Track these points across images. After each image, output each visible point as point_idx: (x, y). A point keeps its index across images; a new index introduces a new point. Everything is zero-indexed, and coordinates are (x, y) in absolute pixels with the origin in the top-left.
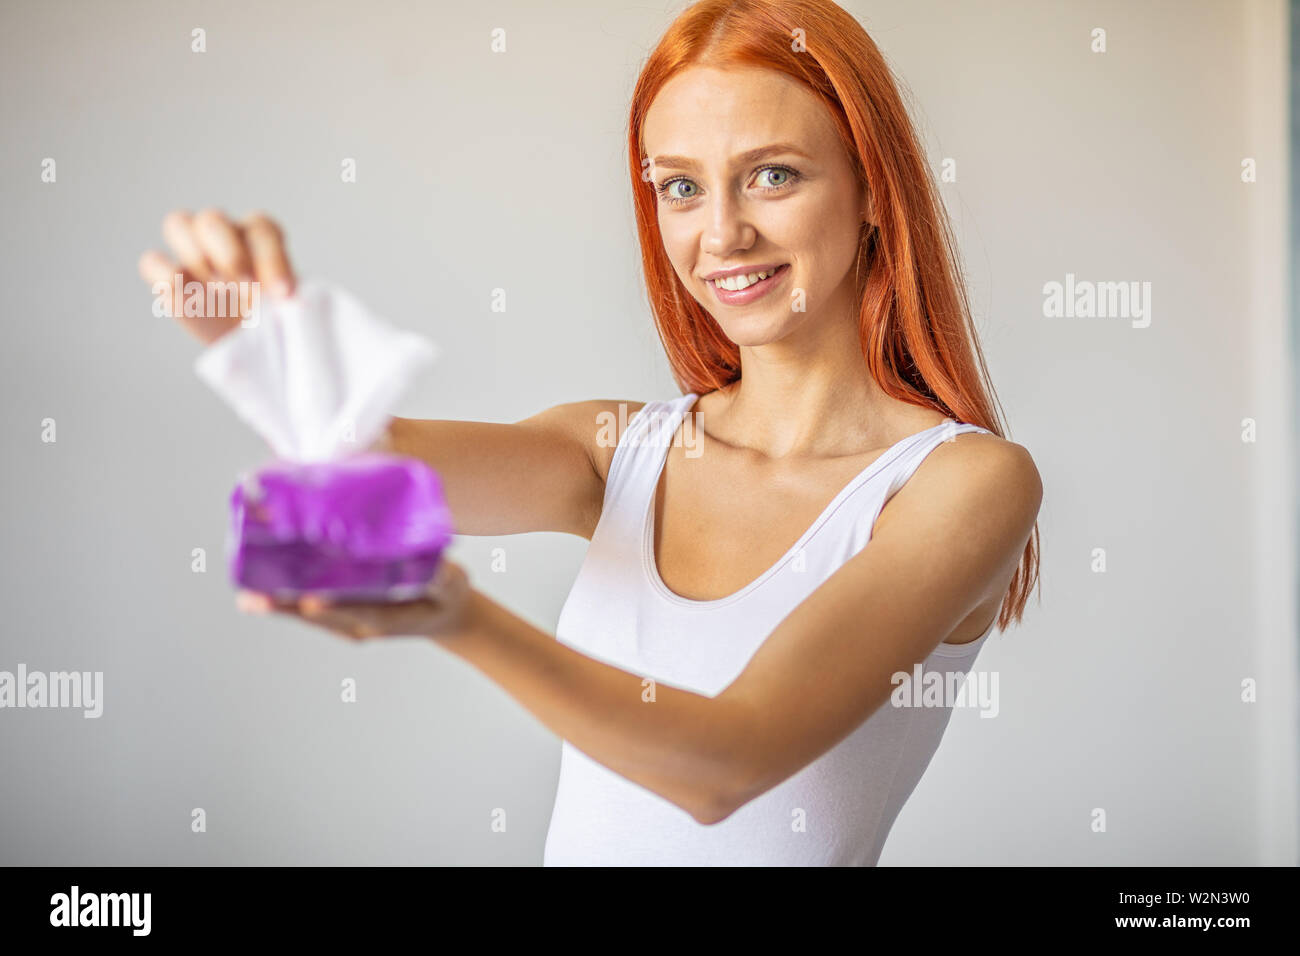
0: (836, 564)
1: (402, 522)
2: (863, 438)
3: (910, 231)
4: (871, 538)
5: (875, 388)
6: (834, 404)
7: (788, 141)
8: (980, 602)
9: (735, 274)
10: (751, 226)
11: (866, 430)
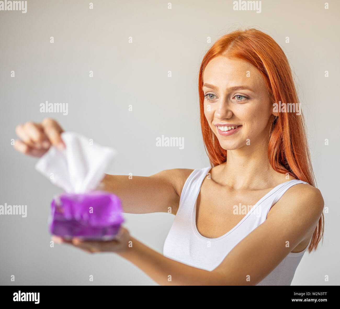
0: (255, 227)
1: (108, 215)
2: (266, 184)
3: (289, 119)
4: (267, 218)
5: (271, 168)
6: (257, 172)
7: (247, 85)
8: (303, 240)
9: (224, 125)
10: (231, 111)
11: (267, 181)
